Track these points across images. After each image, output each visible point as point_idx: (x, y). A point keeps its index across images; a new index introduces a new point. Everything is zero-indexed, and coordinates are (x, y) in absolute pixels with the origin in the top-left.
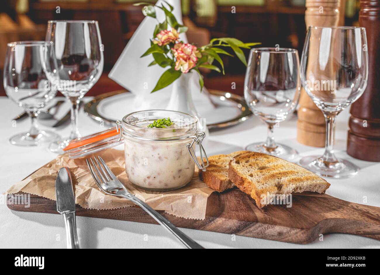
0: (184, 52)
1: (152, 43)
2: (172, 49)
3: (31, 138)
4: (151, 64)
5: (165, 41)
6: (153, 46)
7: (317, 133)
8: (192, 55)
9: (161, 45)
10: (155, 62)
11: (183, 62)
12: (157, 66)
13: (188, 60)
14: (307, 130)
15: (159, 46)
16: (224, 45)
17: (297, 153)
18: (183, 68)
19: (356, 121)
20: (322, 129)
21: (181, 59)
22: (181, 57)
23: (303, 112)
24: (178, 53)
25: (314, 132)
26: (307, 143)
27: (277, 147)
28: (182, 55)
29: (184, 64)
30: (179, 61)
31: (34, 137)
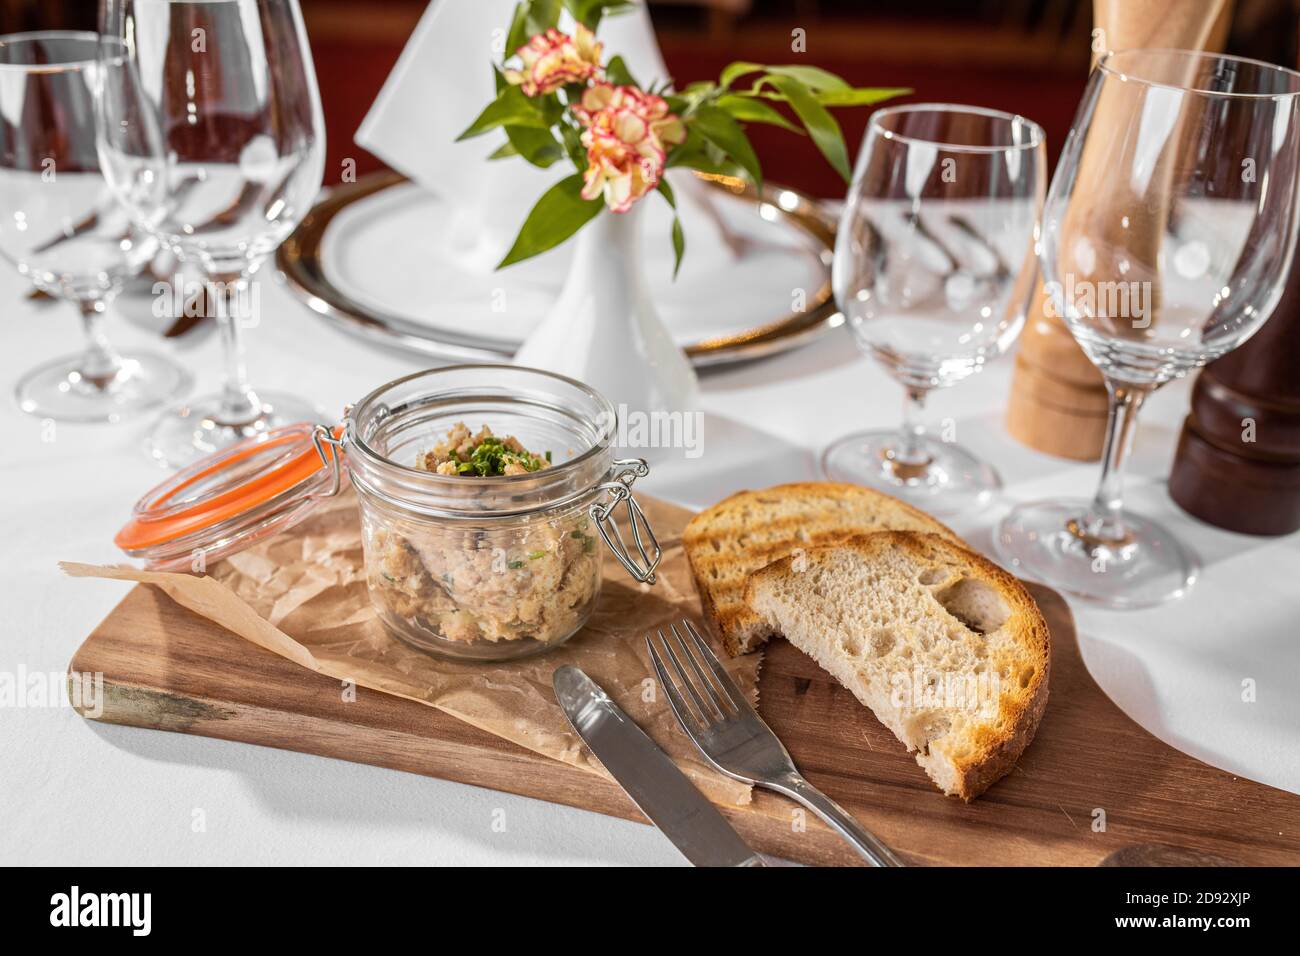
0: (619, 131)
1: (501, 81)
2: (575, 109)
3: (89, 389)
4: (499, 154)
5: (548, 81)
6: (502, 93)
7: (1078, 413)
8: (647, 141)
9: (531, 90)
10: (510, 148)
11: (613, 171)
12: (518, 162)
13: (629, 166)
14: (1043, 402)
15: (524, 95)
16: (771, 95)
17: (998, 483)
18: (612, 188)
19: (1219, 393)
20: (1095, 404)
21: (605, 162)
22: (607, 153)
23: (1039, 337)
24: (596, 137)
25: (1066, 411)
26: (1039, 444)
27: (930, 461)
28: (609, 143)
29: (615, 177)
30: (597, 168)
31: (100, 382)
